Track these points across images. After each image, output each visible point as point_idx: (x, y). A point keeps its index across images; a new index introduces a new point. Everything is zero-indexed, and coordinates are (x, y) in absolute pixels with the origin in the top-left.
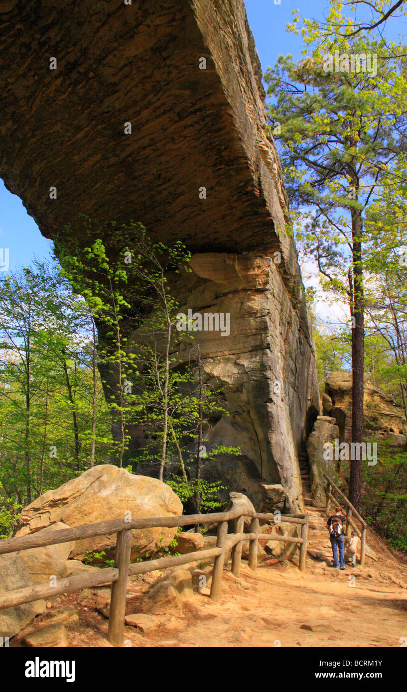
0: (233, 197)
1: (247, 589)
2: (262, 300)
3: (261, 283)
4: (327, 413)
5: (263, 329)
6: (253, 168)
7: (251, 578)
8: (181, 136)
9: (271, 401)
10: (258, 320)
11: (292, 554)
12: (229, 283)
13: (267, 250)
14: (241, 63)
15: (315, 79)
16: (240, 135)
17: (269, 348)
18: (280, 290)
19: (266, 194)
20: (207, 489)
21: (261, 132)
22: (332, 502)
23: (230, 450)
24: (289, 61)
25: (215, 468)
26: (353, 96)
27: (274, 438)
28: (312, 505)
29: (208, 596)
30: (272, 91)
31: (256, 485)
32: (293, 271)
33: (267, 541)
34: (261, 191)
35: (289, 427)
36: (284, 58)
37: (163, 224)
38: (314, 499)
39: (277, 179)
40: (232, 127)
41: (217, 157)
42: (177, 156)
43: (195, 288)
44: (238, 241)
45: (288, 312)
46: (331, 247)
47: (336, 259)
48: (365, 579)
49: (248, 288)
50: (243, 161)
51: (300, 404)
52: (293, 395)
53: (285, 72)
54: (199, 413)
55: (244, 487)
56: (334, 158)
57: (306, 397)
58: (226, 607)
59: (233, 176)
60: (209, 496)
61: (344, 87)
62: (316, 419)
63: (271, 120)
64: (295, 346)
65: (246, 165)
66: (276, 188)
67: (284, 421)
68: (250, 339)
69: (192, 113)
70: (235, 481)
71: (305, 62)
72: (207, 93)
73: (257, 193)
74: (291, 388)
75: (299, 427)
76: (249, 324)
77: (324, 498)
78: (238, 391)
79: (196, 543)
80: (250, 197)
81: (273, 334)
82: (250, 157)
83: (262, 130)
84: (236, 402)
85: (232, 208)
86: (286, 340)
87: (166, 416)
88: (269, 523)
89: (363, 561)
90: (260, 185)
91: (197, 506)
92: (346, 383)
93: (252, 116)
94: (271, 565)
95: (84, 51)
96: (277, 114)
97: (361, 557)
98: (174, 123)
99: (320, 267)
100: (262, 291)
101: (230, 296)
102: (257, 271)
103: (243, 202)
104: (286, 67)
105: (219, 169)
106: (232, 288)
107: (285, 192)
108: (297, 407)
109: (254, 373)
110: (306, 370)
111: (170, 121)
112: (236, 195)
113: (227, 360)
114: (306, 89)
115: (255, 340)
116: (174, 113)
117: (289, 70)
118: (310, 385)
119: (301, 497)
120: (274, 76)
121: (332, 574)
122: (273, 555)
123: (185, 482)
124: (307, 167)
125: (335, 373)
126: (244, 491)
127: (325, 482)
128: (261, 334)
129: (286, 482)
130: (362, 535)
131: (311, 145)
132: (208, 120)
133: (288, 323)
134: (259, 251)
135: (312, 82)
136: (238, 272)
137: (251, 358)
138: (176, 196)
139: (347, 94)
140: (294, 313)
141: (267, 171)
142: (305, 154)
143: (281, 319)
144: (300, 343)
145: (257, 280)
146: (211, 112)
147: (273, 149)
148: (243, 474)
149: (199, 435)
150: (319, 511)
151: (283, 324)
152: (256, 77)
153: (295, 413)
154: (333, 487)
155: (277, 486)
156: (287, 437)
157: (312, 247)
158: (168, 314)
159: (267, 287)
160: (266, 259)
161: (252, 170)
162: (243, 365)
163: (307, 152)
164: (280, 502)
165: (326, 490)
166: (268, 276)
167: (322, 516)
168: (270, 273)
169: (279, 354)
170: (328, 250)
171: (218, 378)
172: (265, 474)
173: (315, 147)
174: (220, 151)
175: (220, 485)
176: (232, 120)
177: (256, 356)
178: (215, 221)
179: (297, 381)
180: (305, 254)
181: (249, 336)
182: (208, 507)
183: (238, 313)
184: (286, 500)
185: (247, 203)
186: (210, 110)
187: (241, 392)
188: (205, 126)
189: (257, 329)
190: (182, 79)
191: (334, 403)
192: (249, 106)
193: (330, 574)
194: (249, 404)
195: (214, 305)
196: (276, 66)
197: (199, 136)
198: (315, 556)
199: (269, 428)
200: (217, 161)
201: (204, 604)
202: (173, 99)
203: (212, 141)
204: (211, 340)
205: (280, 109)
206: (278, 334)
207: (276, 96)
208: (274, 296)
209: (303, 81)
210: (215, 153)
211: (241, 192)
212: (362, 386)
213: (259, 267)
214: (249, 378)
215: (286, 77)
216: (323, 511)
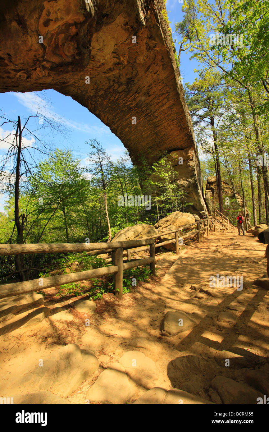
3: (191, 157)
4: (208, 189)
8: (172, 125)
10: (192, 168)
17: (196, 175)
24: (188, 84)
34: (191, 133)
44: (184, 147)
49: (188, 160)
65: (188, 128)
69: (176, 119)
76: (189, 169)
81: (195, 170)
92: (213, 180)
95: (151, 111)
100: (192, 160)
102: (190, 154)
109: (193, 183)
112: (185, 135)
113: (184, 180)
115: (192, 173)
116: (171, 120)
129: (205, 210)
130: (228, 222)
134: (190, 148)
136: (184, 155)
137: (191, 178)
154: (216, 210)
155: (203, 212)
160: (192, 151)
162: (189, 181)
168: (193, 154)
171: (182, 185)
172: (198, 208)
183: (185, 166)
184: (206, 215)
185: (187, 137)
187: (190, 188)
188: (179, 121)
191: (210, 186)
194: (192, 190)
195: (178, 165)
197: (177, 124)
199: (199, 197)
200: (181, 129)
213: (190, 153)
216: (214, 217)
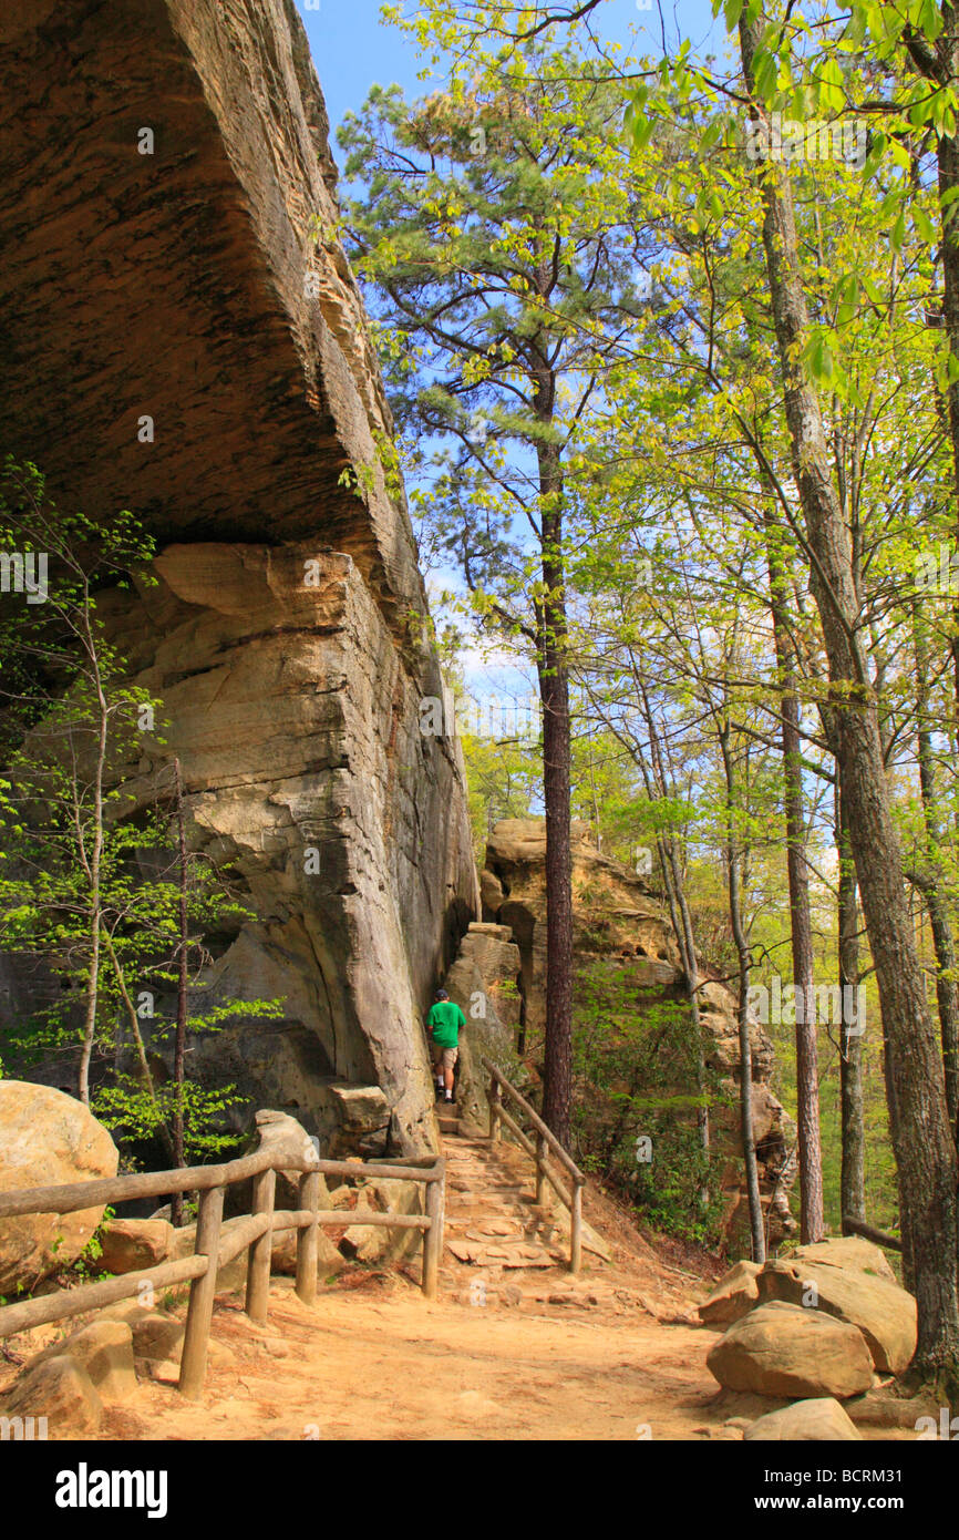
0: (257, 409)
1: (280, 1356)
2: (331, 654)
3: (326, 612)
4: (492, 915)
5: (330, 721)
6: (302, 341)
7: (297, 1323)
8: (126, 259)
9: (352, 889)
10: (320, 699)
11: (409, 1255)
12: (252, 614)
13: (340, 538)
14: (272, 91)
15: (455, 145)
16: (268, 262)
17: (346, 765)
18: (373, 631)
19: (334, 404)
20: (201, 1106)
21: (324, 261)
22: (504, 1123)
23: (254, 1008)
24: (395, 100)
25: (228, 1053)
26: (540, 183)
27: (361, 975)
28: (456, 1133)
29: (176, 1385)
30: (355, 168)
31: (320, 1090)
32: (405, 587)
33: (344, 1227)
34: (323, 396)
35: (401, 951)
36: (385, 92)
37: (91, 475)
38: (462, 1117)
39: (363, 372)
40: (248, 241)
41: (216, 312)
42: (118, 306)
43: (173, 626)
44: (273, 516)
45: (394, 683)
46: (494, 532)
47: (506, 559)
48: (581, 1307)
49: (297, 626)
50: (278, 323)
51: (429, 896)
52: (411, 874)
53: (386, 125)
54: (178, 921)
55: (293, 1095)
56: (498, 325)
57: (443, 881)
58: (218, 1410)
59: (256, 360)
60: (207, 1121)
61: (520, 164)
62: (464, 931)
63: (352, 236)
64: (412, 761)
65: (284, 335)
66: (363, 393)
67: (384, 934)
68: (303, 744)
69: (151, 203)
70: (274, 1084)
71: (431, 102)
72: (186, 155)
73: (314, 401)
74: (404, 859)
75: (425, 950)
76: (300, 710)
77: (484, 1115)
78: (277, 869)
79: (154, 1246)
80: (297, 412)
81: (356, 731)
82: (294, 316)
83: (328, 256)
84: (274, 894)
85: (255, 436)
86: (390, 748)
87: (96, 932)
88: (351, 1183)
89: (578, 1264)
90: (320, 383)
91: (176, 1149)
92: (535, 844)
93: (301, 219)
94: (355, 1286)
96: (368, 222)
97: (573, 1253)
98: (107, 227)
99: (469, 579)
100: (328, 632)
101: (255, 644)
103: (282, 423)
104: (388, 114)
105: (223, 342)
106: (261, 627)
107: (384, 404)
108: (419, 905)
109: (311, 825)
110: (441, 816)
111: (100, 221)
112: (263, 405)
113: (249, 796)
114: (433, 167)
115: (315, 747)
116: (108, 200)
117: (395, 121)
118: (451, 852)
119: (430, 1114)
120: (361, 133)
121: (502, 1301)
122: (361, 1261)
123: (148, 1091)
124: (438, 348)
125: (509, 824)
126: (291, 1107)
127: (487, 1078)
128: (328, 732)
129: (392, 1080)
130: (573, 1200)
131: (448, 299)
132: (190, 221)
133: (395, 707)
134: (322, 539)
135: (449, 150)
136: (273, 588)
137: (305, 789)
138: (121, 405)
139: (526, 179)
140: (408, 685)
141: (339, 354)
142: (434, 317)
143: (378, 698)
144: (426, 753)
145: (318, 606)
146: (197, 201)
147: (353, 301)
148: (291, 1065)
149: (181, 974)
150: (475, 1147)
151: (382, 708)
152: (314, 130)
153: (416, 917)
154: (505, 1089)
155: (372, 1092)
156: (393, 975)
157: (451, 533)
158: (101, 687)
159: (342, 622)
160: (339, 558)
161: (300, 347)
162: (287, 807)
163: (437, 313)
164: (377, 1130)
165: (490, 1095)
166: (342, 596)
167: (481, 1159)
168: (348, 590)
169: (374, 780)
170: (484, 538)
171: (227, 837)
172: (342, 1060)
173: (455, 302)
174: (223, 298)
175: (233, 1093)
176: (248, 223)
177: (317, 783)
178: (216, 468)
179: (418, 843)
180: (435, 549)
181: (301, 737)
182: (205, 1150)
183: (273, 685)
184: (392, 1124)
185: (291, 426)
186: (194, 196)
187: (283, 870)
188: (184, 235)
189: (318, 722)
190: (122, 115)
191: (506, 891)
192: (294, 197)
193: (497, 1302)
194: (300, 897)
195: (217, 666)
196: (365, 110)
197: (171, 260)
198: (465, 1257)
199: (347, 954)
200: (216, 324)
201: (160, 1408)
202: (103, 166)
203: (201, 274)
204: (210, 748)
205: (375, 211)
206: (370, 732)
207: (367, 180)
208: (358, 644)
209: (427, 147)
210: (209, 302)
211: (275, 399)
212: (567, 851)
213: (322, 575)
214: (300, 838)
215: (387, 137)
216: (484, 1147)
